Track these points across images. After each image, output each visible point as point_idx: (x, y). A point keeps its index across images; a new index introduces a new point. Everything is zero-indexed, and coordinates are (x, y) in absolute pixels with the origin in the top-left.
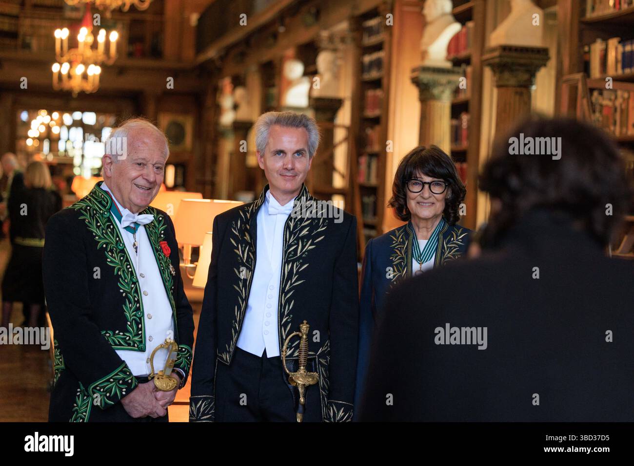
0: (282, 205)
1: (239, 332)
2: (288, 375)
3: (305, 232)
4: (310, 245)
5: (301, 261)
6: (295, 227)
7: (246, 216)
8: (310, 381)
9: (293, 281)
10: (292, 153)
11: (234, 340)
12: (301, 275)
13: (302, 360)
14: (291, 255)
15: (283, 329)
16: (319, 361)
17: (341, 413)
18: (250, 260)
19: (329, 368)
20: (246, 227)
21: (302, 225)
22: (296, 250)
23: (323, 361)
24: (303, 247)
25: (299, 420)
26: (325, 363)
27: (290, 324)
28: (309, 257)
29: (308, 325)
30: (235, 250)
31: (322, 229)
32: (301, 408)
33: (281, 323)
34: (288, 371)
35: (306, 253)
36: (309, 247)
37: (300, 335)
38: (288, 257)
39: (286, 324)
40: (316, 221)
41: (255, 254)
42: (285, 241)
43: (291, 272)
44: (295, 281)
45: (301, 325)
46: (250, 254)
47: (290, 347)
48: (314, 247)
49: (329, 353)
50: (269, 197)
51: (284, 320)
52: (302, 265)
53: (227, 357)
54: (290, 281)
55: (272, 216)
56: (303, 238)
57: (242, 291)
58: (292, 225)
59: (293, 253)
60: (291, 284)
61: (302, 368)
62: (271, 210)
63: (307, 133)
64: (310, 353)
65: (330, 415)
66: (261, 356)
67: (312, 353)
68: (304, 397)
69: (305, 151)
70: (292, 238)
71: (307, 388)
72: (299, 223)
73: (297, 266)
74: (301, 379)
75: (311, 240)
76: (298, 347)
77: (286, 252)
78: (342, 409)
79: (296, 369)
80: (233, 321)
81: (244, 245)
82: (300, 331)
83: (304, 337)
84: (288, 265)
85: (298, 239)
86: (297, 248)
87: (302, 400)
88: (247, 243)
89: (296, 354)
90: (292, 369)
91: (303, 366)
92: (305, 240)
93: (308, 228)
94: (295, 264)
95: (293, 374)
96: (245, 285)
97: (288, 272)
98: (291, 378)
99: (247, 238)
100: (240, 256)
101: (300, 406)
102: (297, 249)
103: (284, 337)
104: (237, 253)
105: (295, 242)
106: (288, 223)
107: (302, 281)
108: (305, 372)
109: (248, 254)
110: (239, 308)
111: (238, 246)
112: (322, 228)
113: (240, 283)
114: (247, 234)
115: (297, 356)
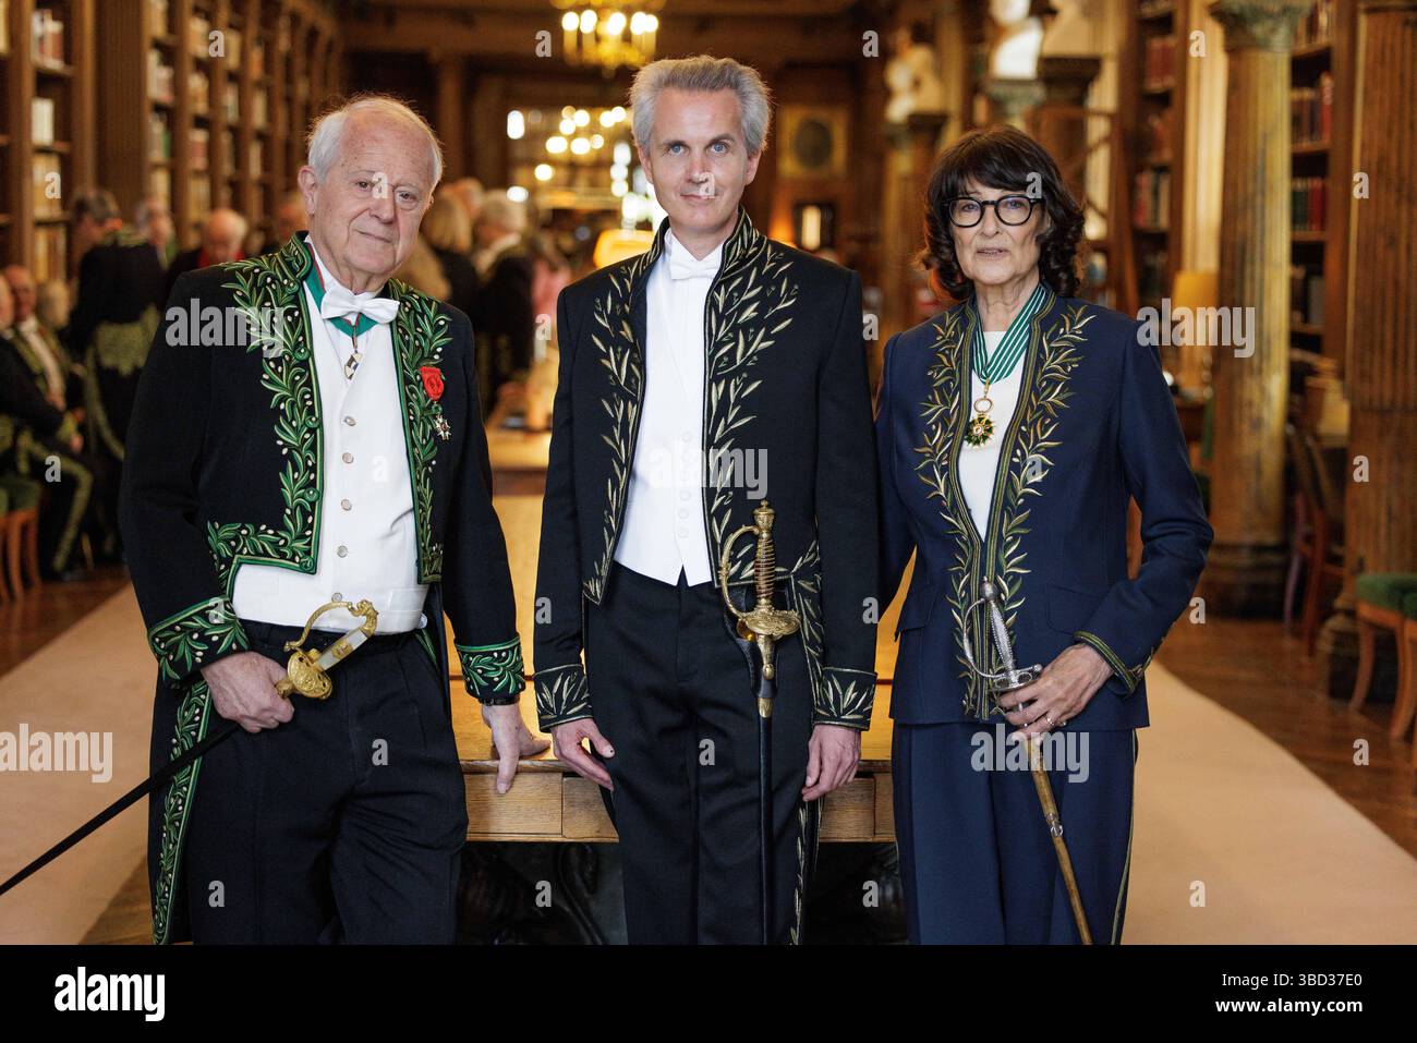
0: (699, 259)
1: (617, 535)
2: (734, 618)
3: (749, 313)
4: (762, 341)
5: (745, 375)
6: (728, 303)
7: (623, 285)
8: (780, 629)
9: (730, 420)
10: (703, 146)
11: (609, 550)
12: (746, 405)
13: (762, 584)
14: (722, 365)
15: (715, 522)
16: (797, 585)
17: (850, 694)
18: (633, 381)
19: (819, 600)
20: (624, 310)
21: (743, 299)
22: (732, 353)
23: (806, 585)
24: (748, 345)
25: (763, 714)
26: (813, 590)
27: (730, 511)
28: (761, 365)
29: (771, 511)
30: (604, 361)
31: (786, 305)
32: (764, 687)
33: (709, 510)
34: (734, 611)
35: (755, 358)
36: (760, 344)
37: (756, 531)
38: (717, 370)
39: (721, 510)
40: (773, 289)
41: (642, 366)
42: (709, 334)
43: (724, 401)
44: (736, 419)
45: (757, 511)
46: (633, 366)
47: (733, 560)
48: (770, 343)
49: (819, 567)
50: (671, 243)
51: (716, 503)
52: (747, 383)
53: (596, 588)
54: (723, 421)
55: (679, 283)
56: (745, 326)
57: (619, 448)
58: (721, 299)
59: (726, 359)
60: (726, 426)
61: (763, 601)
62: (676, 271)
63: (738, 102)
64: (778, 570)
65: (827, 700)
66: (674, 582)
67: (782, 570)
68: (773, 662)
69: (732, 140)
70: (722, 328)
71: (777, 644)
72: (736, 294)
73: (736, 387)
74: (763, 624)
75: (763, 330)
76: (751, 556)
77: (711, 357)
78: (853, 685)
79: (751, 606)
80: (606, 513)
81: (620, 349)
82: (754, 523)
83: (765, 535)
84: (717, 385)
85: (735, 329)
86: (735, 349)
87: (767, 669)
88: (626, 344)
89: (748, 572)
90: (743, 604)
91: (766, 598)
92: (752, 331)
93: (755, 305)
94: (733, 383)
95: (745, 615)
96: (624, 435)
97: (718, 402)
98: (744, 624)
99: (627, 332)
100: (612, 372)
101: (763, 682)
102: (733, 351)
103: (719, 540)
104: (606, 367)
105: (730, 335)
106: (712, 298)
107: (749, 419)
108: (770, 610)
109: (629, 367)
110: (616, 484)
111: (608, 350)
112: (786, 302)
113: (615, 431)
114: (625, 325)
115: (752, 577)
